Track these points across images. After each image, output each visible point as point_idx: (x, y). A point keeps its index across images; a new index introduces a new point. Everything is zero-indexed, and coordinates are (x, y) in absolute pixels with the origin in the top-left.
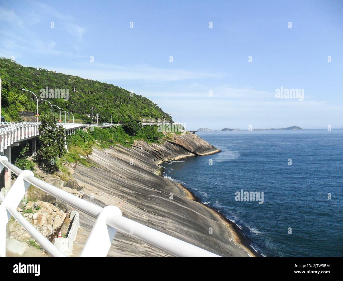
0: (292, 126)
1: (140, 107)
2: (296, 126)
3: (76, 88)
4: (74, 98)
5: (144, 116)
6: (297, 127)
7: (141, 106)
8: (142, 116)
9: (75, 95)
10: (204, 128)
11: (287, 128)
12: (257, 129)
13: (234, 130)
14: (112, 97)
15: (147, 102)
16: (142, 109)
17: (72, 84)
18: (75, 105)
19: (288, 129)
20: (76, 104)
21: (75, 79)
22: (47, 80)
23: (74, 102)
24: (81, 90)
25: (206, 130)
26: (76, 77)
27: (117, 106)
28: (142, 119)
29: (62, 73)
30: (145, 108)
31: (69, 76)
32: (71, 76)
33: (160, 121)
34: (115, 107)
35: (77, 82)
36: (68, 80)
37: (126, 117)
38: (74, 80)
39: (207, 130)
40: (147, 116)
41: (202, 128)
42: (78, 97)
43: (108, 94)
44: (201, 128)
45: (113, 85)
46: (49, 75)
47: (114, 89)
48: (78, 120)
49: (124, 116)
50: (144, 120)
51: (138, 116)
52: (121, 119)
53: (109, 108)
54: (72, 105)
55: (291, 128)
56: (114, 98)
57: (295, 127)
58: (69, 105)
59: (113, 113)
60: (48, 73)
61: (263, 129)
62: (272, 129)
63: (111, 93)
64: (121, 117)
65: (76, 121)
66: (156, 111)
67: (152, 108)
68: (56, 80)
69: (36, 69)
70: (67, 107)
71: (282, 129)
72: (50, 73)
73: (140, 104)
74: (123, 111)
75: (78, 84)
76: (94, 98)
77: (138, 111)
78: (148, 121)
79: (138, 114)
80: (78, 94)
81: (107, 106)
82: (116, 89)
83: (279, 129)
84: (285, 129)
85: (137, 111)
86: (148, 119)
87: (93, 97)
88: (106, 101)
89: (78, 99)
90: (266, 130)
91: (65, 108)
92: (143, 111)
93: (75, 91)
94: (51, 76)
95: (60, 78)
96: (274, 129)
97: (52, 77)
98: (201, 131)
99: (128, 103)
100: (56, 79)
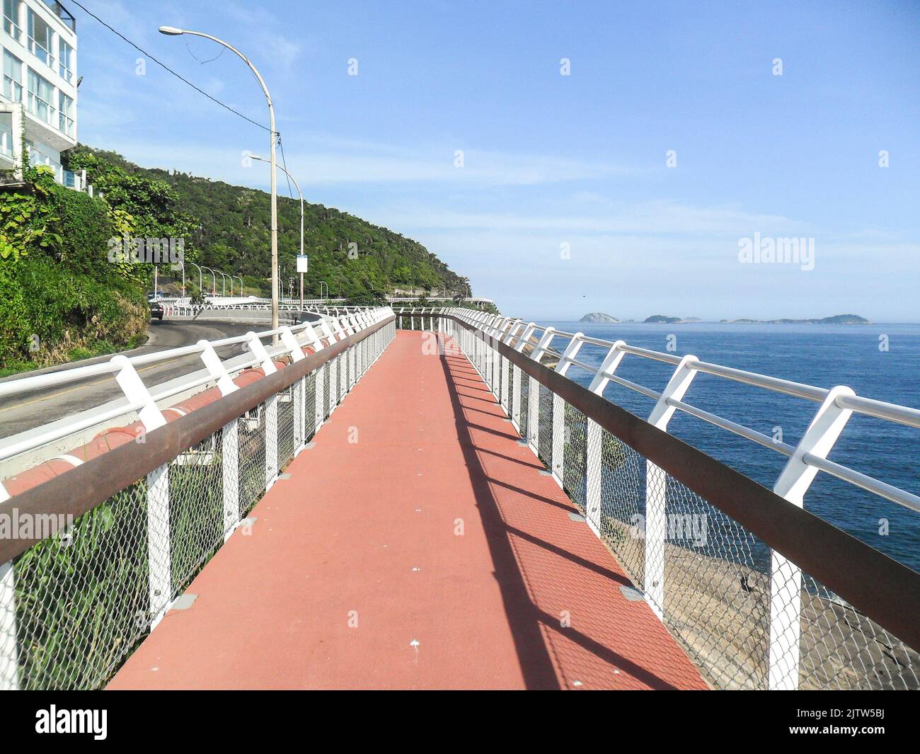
0: (841, 314)
1: (390, 261)
2: (853, 313)
3: (252, 218)
4: (248, 243)
5: (398, 281)
6: (855, 316)
7: (393, 260)
8: (393, 281)
9: (249, 235)
10: (599, 314)
11: (825, 319)
12: (742, 320)
13: (679, 319)
14: (330, 240)
15: (412, 250)
16: (395, 267)
17: (245, 210)
18: (249, 256)
19: (829, 320)
20: (251, 255)
21: (252, 197)
22: (192, 200)
23: (247, 252)
24: (264, 223)
25: (603, 320)
26: (254, 192)
27: (340, 260)
28: (393, 289)
29: (222, 183)
30: (402, 265)
31: (238, 190)
32: (242, 188)
33: (436, 294)
34: (335, 261)
35: (256, 206)
36: (237, 200)
37: (358, 283)
38: (249, 200)
39: (606, 319)
40: (405, 283)
41: (592, 315)
42: (256, 239)
43: (323, 231)
44: (590, 314)
45: (337, 211)
46: (195, 187)
47: (339, 220)
48: (251, 289)
49: (352, 283)
50: (396, 291)
51: (385, 282)
52: (343, 288)
53: (320, 264)
54: (241, 258)
55: (836, 320)
56: (336, 240)
57: (850, 316)
58: (235, 258)
59: (328, 275)
60: (192, 184)
61: (760, 319)
62: (785, 321)
63: (329, 230)
64: (345, 284)
65: (248, 292)
66: (430, 272)
67: (423, 264)
68: (210, 200)
69: (168, 172)
70: (231, 263)
71: (813, 321)
72: (198, 184)
73: (391, 256)
74: (353, 270)
75: (257, 209)
76: (291, 242)
77: (386, 271)
78: (407, 293)
79: (386, 278)
80: (256, 233)
81: (318, 259)
82: (341, 220)
83: (804, 321)
84: (819, 321)
85: (383, 271)
86: (406, 290)
87: (288, 239)
88: (317, 248)
89: (257, 245)
90: (768, 322)
91: (227, 263)
92: (397, 272)
93: (251, 227)
94: (200, 190)
95: (218, 196)
96: (791, 321)
97: (202, 193)
98: (589, 320)
99: (365, 253)
100: (210, 197)
